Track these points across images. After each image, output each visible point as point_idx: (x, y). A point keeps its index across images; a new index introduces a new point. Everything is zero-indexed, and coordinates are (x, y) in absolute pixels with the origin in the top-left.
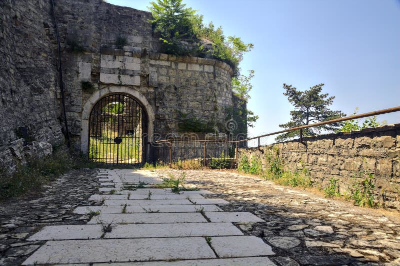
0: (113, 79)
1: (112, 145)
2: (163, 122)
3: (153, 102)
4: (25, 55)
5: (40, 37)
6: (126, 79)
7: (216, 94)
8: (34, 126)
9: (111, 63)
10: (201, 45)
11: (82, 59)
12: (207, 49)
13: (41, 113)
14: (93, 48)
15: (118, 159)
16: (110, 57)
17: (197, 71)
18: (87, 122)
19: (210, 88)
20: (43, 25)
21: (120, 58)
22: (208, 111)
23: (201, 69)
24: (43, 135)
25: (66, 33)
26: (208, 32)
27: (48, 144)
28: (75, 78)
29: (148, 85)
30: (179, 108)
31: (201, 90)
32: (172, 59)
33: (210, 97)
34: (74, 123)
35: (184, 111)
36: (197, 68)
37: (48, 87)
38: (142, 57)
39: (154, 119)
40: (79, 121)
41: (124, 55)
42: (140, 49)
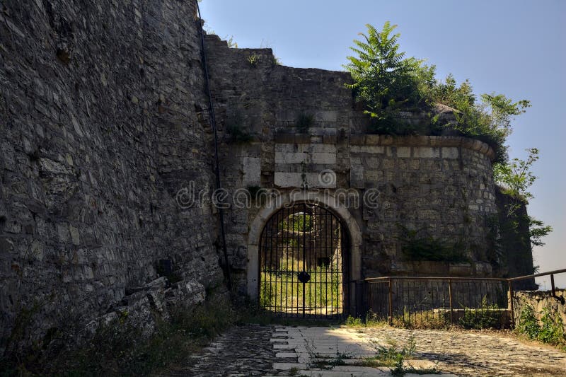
0: (294, 179)
1: (295, 285)
2: (376, 245)
3: (358, 213)
4: (170, 153)
5: (190, 126)
6: (313, 180)
7: (467, 195)
8: (180, 257)
9: (290, 155)
10: (434, 115)
11: (248, 152)
12: (445, 121)
13: (190, 236)
14: (264, 135)
15: (304, 307)
16: (289, 146)
17: (431, 159)
18: (257, 249)
19: (453, 185)
20: (193, 109)
21: (305, 147)
22: (454, 224)
23: (437, 155)
24: (193, 270)
25: (225, 117)
26: (444, 92)
27: (199, 285)
28: (238, 181)
29: (349, 185)
30: (402, 222)
31: (438, 190)
32: (386, 142)
33: (455, 200)
34: (236, 250)
35: (411, 226)
36: (429, 153)
38: (337, 142)
39: (361, 240)
40: (243, 247)
41: (310, 142)
42: (334, 130)
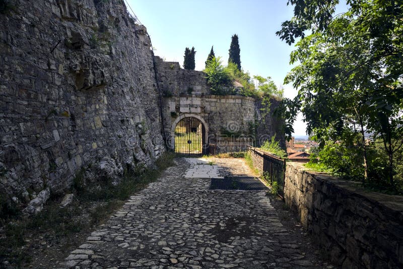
0: (187, 110)
1: (186, 144)
2: (213, 132)
3: (207, 121)
5: (152, 93)
6: (193, 110)
7: (243, 115)
9: (185, 101)
10: (234, 88)
11: (171, 100)
12: (237, 90)
13: (155, 130)
14: (176, 94)
15: (189, 151)
16: (185, 98)
17: (232, 103)
19: (239, 112)
20: (153, 86)
21: (190, 99)
23: (234, 102)
25: (162, 87)
28: (168, 110)
29: (205, 112)
30: (222, 124)
31: (234, 114)
32: (217, 97)
33: (239, 117)
34: (168, 134)
35: (225, 126)
36: (232, 101)
37: (156, 117)
38: (201, 97)
39: (208, 130)
41: (192, 97)
42: (200, 93)
